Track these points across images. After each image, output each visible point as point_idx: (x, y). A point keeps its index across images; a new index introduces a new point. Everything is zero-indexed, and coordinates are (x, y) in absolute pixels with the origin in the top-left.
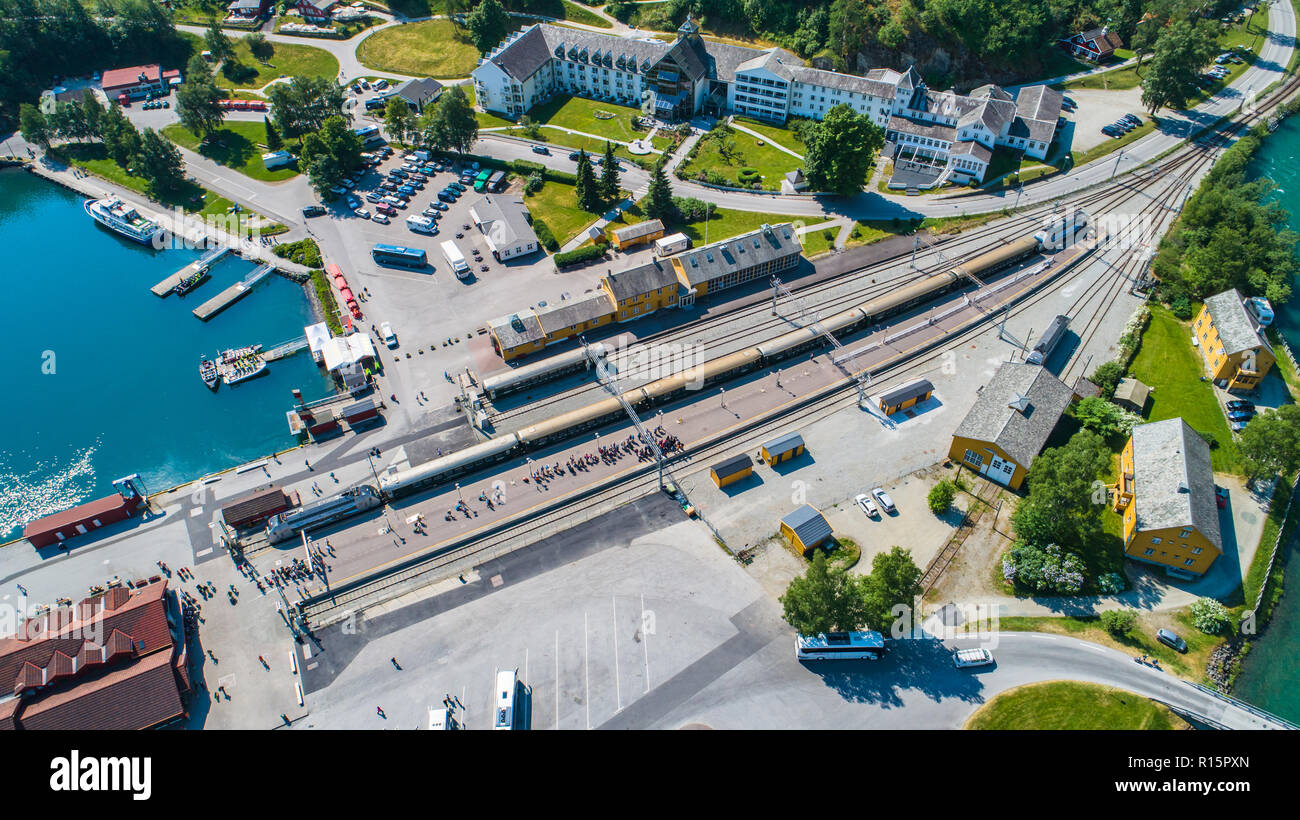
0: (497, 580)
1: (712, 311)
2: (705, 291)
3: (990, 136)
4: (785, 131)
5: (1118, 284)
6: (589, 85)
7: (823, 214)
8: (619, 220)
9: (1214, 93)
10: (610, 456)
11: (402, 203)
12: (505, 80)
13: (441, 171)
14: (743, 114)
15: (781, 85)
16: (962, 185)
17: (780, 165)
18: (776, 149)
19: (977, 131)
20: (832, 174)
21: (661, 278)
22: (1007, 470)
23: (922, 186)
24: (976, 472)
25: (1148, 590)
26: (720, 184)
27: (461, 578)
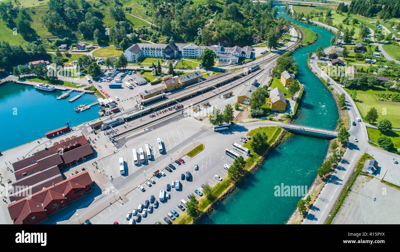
0: (152, 129)
1: (186, 88)
2: (184, 84)
3: (238, 54)
4: (195, 59)
5: (266, 76)
6: (150, 55)
7: (206, 71)
8: (163, 76)
9: (282, 46)
10: (170, 110)
11: (113, 78)
12: (132, 54)
13: (120, 73)
14: (186, 57)
15: (193, 50)
16: (234, 64)
17: (196, 65)
18: (194, 62)
19: (235, 53)
20: (207, 62)
21: (175, 81)
22: (248, 101)
23: (226, 65)
24: (243, 104)
25: (276, 115)
26: (183, 68)
27: (145, 130)
